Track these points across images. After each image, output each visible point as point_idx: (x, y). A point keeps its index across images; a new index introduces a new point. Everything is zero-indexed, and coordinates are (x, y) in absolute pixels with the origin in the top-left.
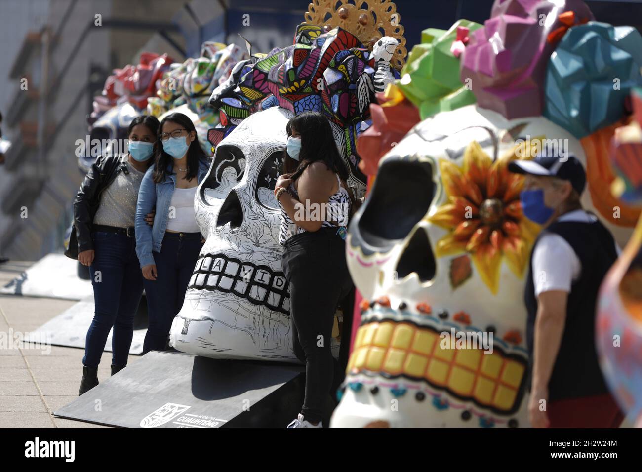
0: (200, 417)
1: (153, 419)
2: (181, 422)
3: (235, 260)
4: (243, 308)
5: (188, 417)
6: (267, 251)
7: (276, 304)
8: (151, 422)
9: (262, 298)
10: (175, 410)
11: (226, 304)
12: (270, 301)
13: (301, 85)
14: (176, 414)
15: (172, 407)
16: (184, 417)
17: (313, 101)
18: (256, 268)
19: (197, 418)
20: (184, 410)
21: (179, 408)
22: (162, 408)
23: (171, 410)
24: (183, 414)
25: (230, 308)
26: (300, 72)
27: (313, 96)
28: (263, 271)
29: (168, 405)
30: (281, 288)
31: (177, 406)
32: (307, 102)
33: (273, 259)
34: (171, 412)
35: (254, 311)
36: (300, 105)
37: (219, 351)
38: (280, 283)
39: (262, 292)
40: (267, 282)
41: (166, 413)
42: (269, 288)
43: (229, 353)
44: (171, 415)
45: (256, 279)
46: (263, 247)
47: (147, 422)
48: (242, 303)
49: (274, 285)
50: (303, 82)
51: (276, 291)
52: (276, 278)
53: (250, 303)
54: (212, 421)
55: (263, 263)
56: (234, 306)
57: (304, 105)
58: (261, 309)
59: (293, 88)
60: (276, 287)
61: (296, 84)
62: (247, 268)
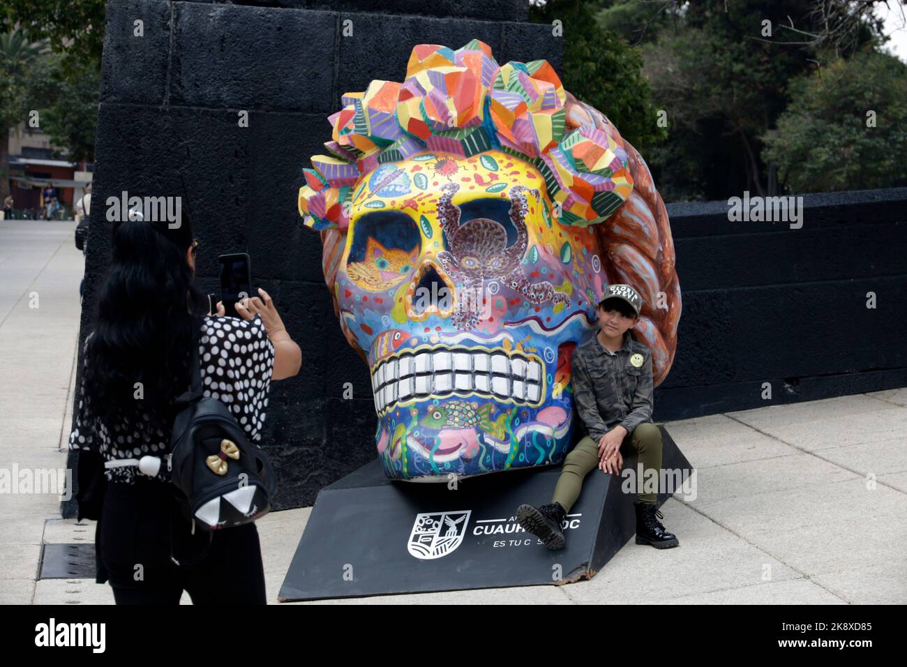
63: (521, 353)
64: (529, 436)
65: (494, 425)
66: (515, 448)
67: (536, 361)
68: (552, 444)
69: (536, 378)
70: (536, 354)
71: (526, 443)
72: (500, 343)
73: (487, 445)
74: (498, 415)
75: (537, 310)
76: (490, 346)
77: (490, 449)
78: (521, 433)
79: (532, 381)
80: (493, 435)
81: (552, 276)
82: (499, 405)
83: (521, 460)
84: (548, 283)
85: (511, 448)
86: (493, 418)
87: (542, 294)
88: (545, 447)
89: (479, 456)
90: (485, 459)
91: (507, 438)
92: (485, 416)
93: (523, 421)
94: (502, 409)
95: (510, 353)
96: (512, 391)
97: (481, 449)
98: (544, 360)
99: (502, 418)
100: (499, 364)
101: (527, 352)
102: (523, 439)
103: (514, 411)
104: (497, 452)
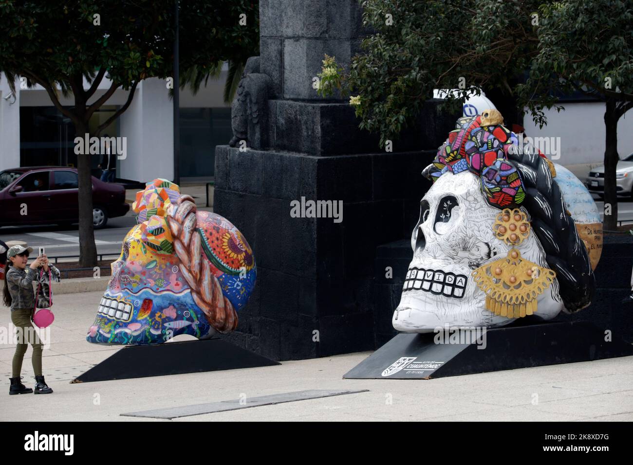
0: (424, 363)
1: (391, 370)
2: (409, 368)
3: (422, 269)
4: (428, 298)
5: (415, 364)
6: (441, 261)
7: (450, 293)
8: (389, 372)
9: (440, 291)
10: (406, 362)
11: (419, 297)
12: (445, 292)
13: (455, 154)
14: (407, 363)
15: (404, 360)
16: (412, 365)
17: (463, 163)
18: (435, 272)
19: (421, 364)
20: (412, 361)
21: (409, 360)
22: (397, 362)
23: (403, 362)
24: (412, 363)
25: (420, 300)
26: (453, 147)
27: (462, 160)
28: (439, 273)
29: (401, 360)
30: (452, 283)
31: (408, 358)
32: (460, 164)
33: (444, 265)
34: (404, 363)
35: (436, 299)
36: (455, 167)
37: (418, 327)
38: (450, 279)
39: (440, 286)
40: (442, 280)
41: (400, 364)
42: (444, 283)
43: (424, 327)
44: (403, 365)
45: (435, 279)
46: (439, 259)
47: (386, 372)
48: (427, 295)
49: (447, 282)
50: (455, 152)
51: (449, 285)
52: (447, 277)
53: (432, 294)
54: (433, 364)
55: (438, 269)
56: (424, 298)
57: (458, 166)
58: (440, 297)
59: (450, 157)
60: (448, 282)
61: (452, 154)
62: (429, 273)
63: (123, 301)
64: (121, 333)
65: (106, 326)
66: (113, 336)
67: (130, 305)
68: (131, 337)
69: (128, 311)
70: (130, 302)
71: (119, 335)
72: (116, 297)
73: (100, 333)
74: (108, 323)
75: (126, 285)
76: (113, 297)
77: (101, 335)
78: (118, 331)
79: (126, 312)
80: (104, 330)
81: (129, 273)
82: (108, 319)
83: (116, 341)
84: (127, 276)
85: (111, 337)
86: (106, 324)
87: (125, 280)
88: (128, 338)
89: (96, 336)
90: (98, 338)
91: (110, 332)
92: (103, 323)
93: (120, 327)
94: (110, 321)
95: (119, 301)
96: (115, 314)
97: (97, 334)
98: (133, 304)
99: (110, 324)
100: (114, 304)
101: (126, 301)
102: (117, 334)
103: (115, 322)
104: (104, 336)
